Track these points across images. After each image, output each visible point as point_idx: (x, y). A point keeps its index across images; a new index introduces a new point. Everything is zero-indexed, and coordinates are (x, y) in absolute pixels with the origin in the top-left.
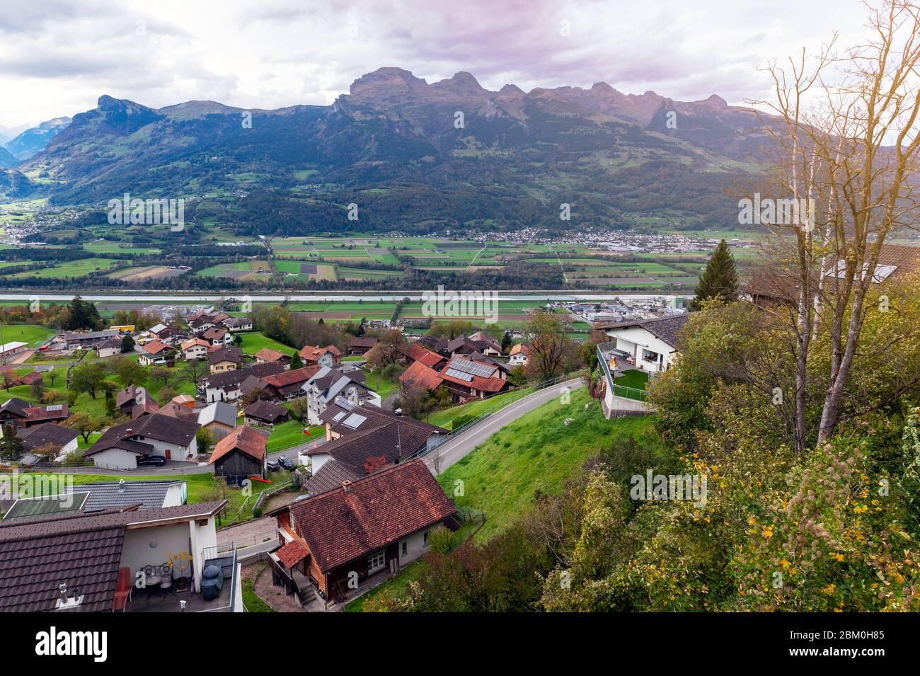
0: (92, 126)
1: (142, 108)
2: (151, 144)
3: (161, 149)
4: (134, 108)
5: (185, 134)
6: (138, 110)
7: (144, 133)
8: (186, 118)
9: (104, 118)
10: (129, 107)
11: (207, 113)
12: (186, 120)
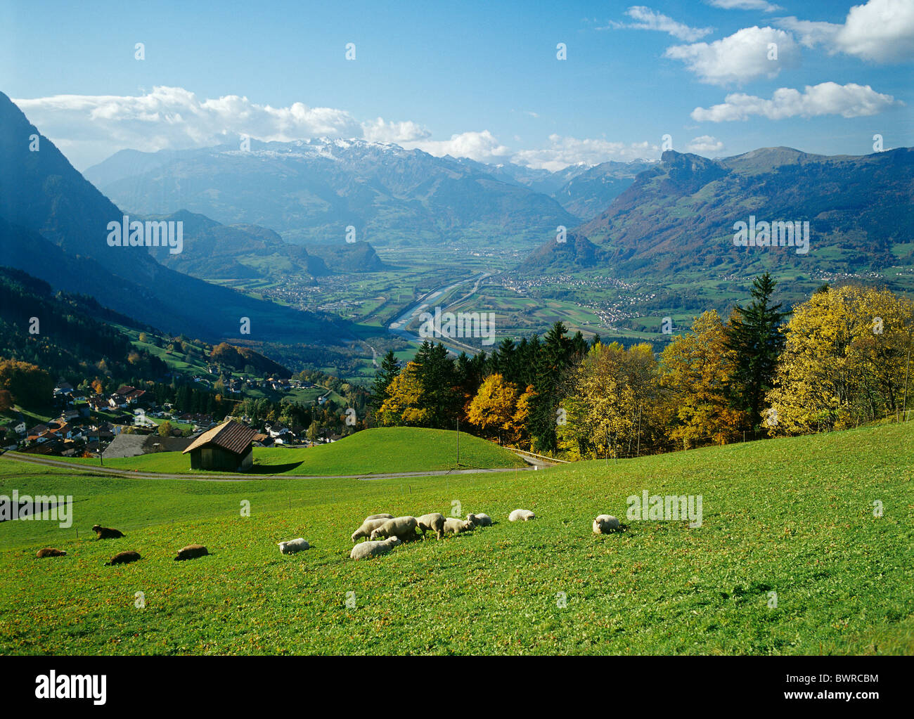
0: (654, 185)
1: (707, 161)
2: (714, 206)
3: (726, 213)
4: (699, 163)
5: (755, 193)
6: (702, 165)
7: (706, 193)
8: (755, 172)
9: (667, 176)
10: (694, 161)
11: (778, 165)
12: (755, 175)
